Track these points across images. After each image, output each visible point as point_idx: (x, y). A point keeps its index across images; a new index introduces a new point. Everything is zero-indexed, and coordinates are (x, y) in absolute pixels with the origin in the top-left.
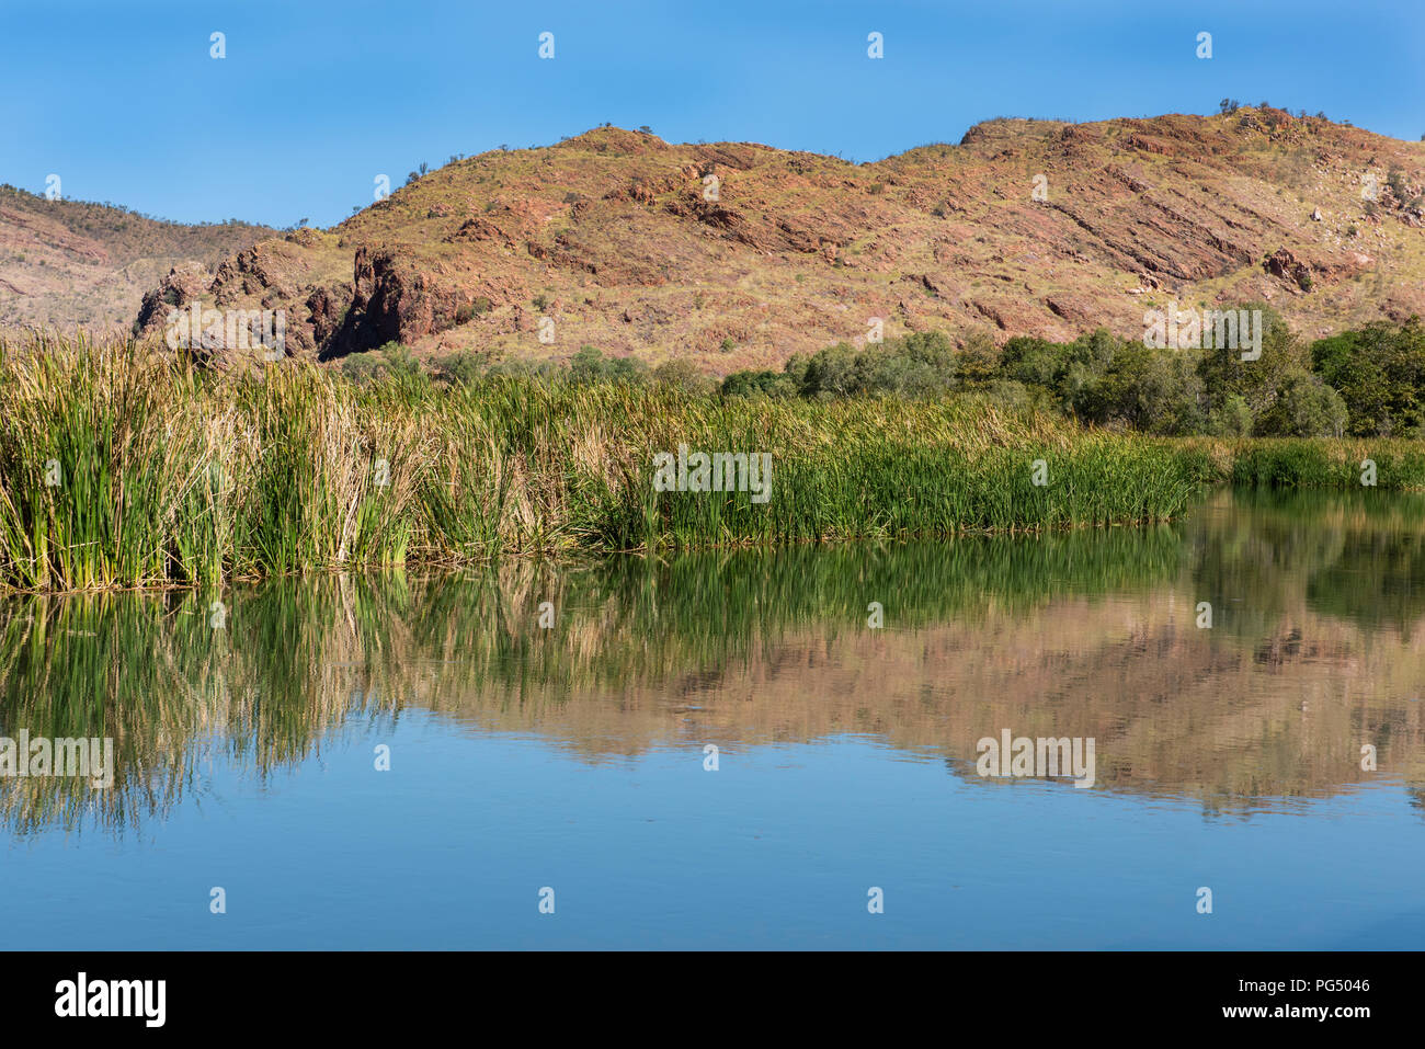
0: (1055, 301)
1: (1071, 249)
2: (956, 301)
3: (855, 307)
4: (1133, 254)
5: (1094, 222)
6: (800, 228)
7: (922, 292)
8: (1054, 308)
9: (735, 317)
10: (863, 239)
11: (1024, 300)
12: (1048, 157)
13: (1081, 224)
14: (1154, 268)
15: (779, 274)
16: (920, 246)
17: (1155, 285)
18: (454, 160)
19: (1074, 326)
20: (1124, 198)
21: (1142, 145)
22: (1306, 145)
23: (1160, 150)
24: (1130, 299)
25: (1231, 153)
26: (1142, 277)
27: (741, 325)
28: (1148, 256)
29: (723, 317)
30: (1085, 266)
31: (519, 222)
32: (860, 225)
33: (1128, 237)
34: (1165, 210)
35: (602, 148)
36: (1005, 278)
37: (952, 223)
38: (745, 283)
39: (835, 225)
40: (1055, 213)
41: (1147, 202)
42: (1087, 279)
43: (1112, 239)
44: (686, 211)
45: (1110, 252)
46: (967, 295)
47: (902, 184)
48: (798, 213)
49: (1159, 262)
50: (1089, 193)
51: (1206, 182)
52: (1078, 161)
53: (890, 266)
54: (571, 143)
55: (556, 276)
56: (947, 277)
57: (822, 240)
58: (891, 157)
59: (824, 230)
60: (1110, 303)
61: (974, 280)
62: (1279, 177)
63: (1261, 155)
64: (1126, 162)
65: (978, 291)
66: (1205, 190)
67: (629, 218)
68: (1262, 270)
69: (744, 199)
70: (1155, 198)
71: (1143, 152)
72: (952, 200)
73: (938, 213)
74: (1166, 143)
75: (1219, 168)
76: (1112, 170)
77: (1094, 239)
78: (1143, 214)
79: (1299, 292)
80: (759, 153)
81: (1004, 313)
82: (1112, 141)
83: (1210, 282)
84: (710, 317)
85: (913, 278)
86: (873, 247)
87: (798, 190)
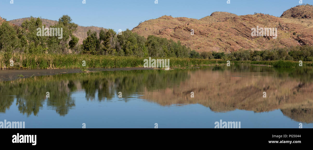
0: (237, 42)
1: (237, 34)
2: (224, 42)
3: (212, 43)
4: (246, 35)
5: (240, 30)
6: (202, 32)
7: (220, 40)
8: (237, 43)
9: (199, 44)
10: (210, 33)
11: (233, 42)
12: (232, 21)
13: (238, 31)
14: (249, 37)
15: (202, 38)
16: (218, 34)
17: (249, 39)
18: (146, 21)
19: (240, 45)
20: (243, 27)
21: (245, 19)
22: (267, 19)
23: (247, 20)
24: (246, 41)
25: (257, 20)
26: (247, 38)
27: (200, 46)
28: (247, 35)
29: (197, 45)
30: (239, 37)
31: (167, 32)
32: (209, 31)
33: (245, 32)
34: (249, 29)
35: (165, 19)
36: (230, 39)
37: (221, 31)
38: (198, 40)
39: (206, 31)
40: (234, 29)
41: (247, 28)
42: (240, 39)
43: (243, 33)
44: (186, 30)
45: (242, 35)
46: (226, 41)
47: (213, 25)
48: (202, 30)
49: (249, 36)
50: (239, 26)
51: (254, 25)
52: (236, 22)
53: (214, 37)
54: (161, 18)
55: (175, 39)
56: (223, 39)
57: (205, 34)
58: (202, 18)
59: (205, 32)
60: (244, 42)
61: (226, 39)
62: (264, 24)
63: (261, 21)
64: (243, 22)
65: (227, 40)
66: (254, 26)
67: (182, 31)
68: (263, 37)
69: (194, 28)
70: (248, 27)
71: (245, 20)
72: (220, 28)
73: (219, 29)
74: (248, 19)
75: (256, 23)
76: (241, 23)
77: (240, 33)
78: (246, 29)
79: (268, 40)
80: (186, 19)
81: (231, 43)
82: (241, 19)
83: (256, 39)
84: (196, 45)
85: (218, 39)
86: (212, 34)
87: (201, 27)
